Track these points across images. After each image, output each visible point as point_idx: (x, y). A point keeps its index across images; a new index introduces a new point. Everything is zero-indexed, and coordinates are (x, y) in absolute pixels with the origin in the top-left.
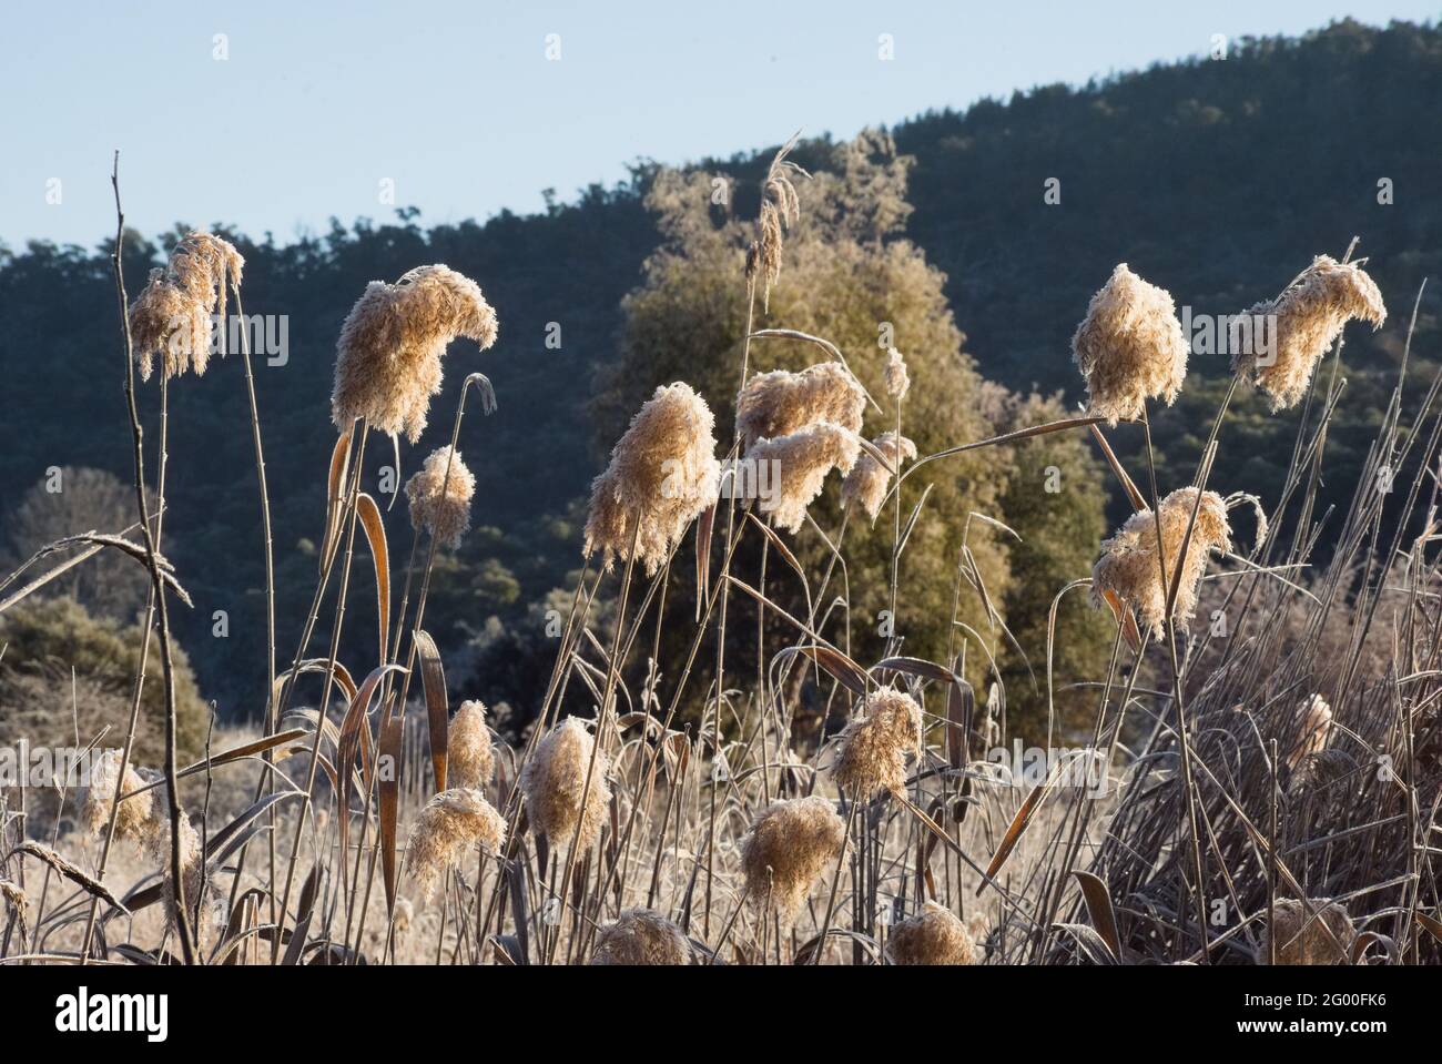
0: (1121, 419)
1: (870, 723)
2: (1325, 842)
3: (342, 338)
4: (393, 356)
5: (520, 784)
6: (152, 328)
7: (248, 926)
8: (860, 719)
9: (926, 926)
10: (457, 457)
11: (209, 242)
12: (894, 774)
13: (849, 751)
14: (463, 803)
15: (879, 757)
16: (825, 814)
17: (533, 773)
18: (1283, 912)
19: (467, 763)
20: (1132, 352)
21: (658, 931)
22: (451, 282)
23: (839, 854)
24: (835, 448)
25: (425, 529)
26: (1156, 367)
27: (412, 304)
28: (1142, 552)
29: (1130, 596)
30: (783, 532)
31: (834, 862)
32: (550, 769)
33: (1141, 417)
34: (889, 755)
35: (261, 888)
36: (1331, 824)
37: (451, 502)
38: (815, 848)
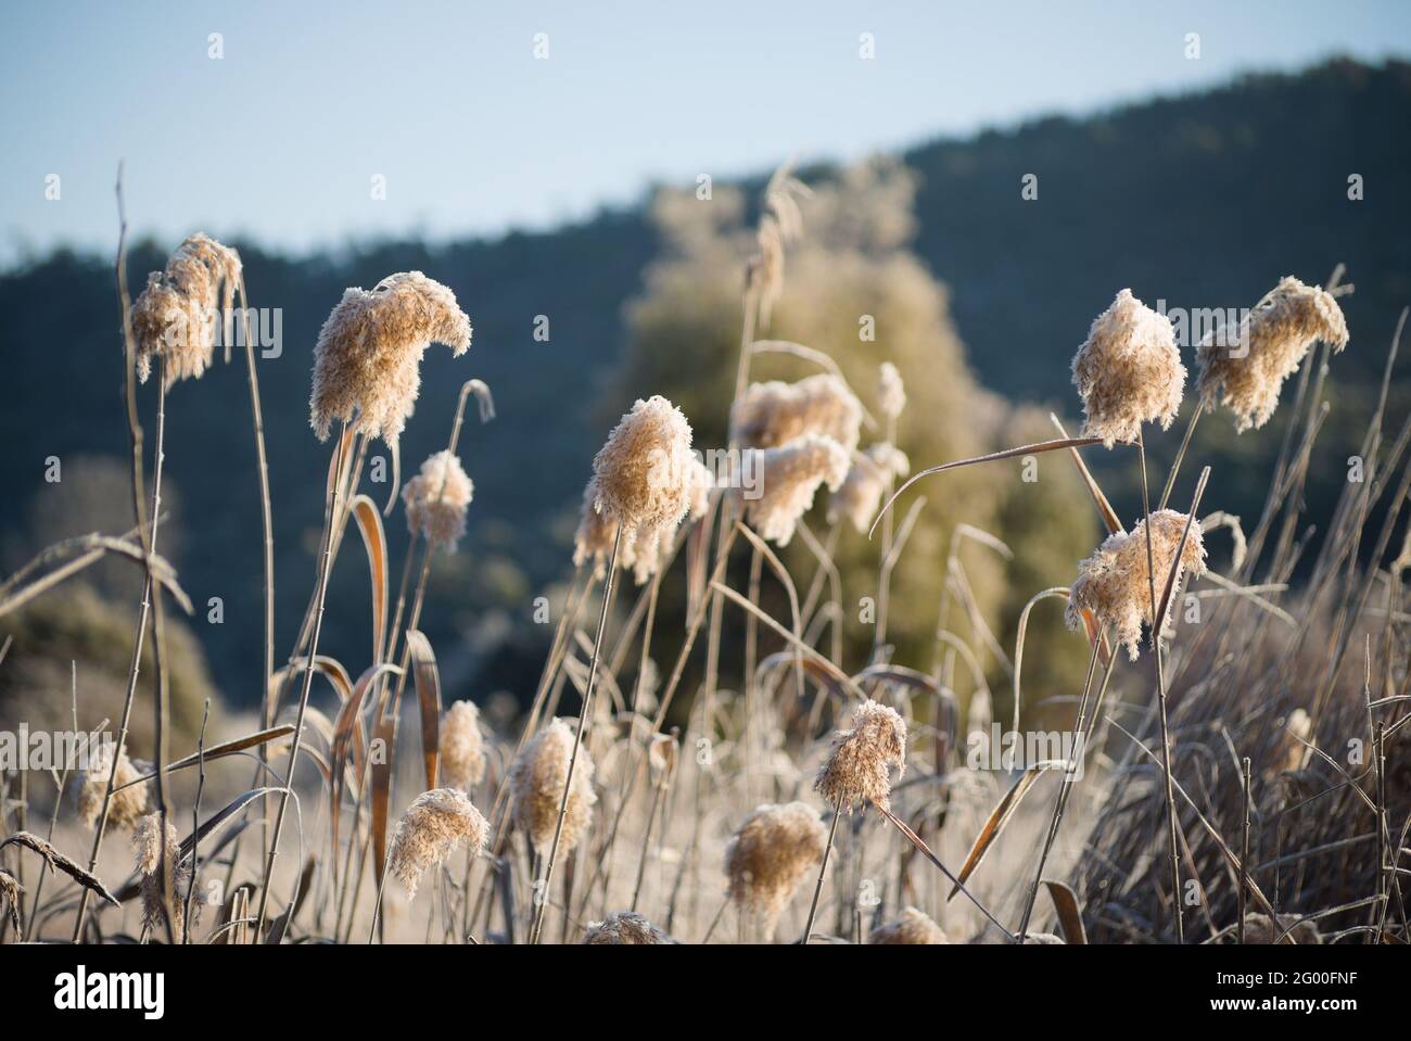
0: (1117, 441)
1: (855, 735)
2: (1297, 860)
3: (320, 344)
4: (369, 362)
5: (507, 783)
6: (150, 330)
7: (238, 918)
8: (845, 732)
9: (905, 932)
10: (455, 462)
11: (207, 247)
12: (877, 786)
13: (833, 763)
14: (446, 803)
15: (863, 770)
16: (807, 821)
17: (519, 775)
18: (1253, 927)
19: (457, 764)
20: (1131, 375)
21: (641, 934)
22: (425, 288)
23: (822, 860)
24: (824, 463)
25: (421, 533)
26: (1154, 392)
27: (388, 310)
28: (1119, 572)
29: (1107, 615)
30: (772, 544)
31: (817, 869)
32: (535, 770)
33: (1137, 440)
34: (872, 767)
35: (254, 880)
36: (1304, 840)
37: (446, 508)
38: (798, 853)
